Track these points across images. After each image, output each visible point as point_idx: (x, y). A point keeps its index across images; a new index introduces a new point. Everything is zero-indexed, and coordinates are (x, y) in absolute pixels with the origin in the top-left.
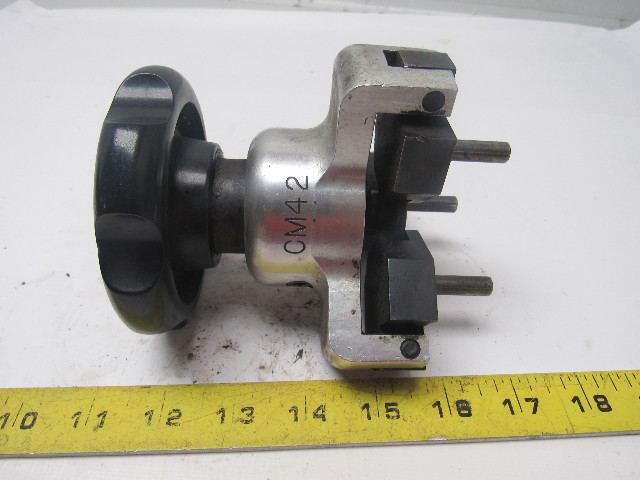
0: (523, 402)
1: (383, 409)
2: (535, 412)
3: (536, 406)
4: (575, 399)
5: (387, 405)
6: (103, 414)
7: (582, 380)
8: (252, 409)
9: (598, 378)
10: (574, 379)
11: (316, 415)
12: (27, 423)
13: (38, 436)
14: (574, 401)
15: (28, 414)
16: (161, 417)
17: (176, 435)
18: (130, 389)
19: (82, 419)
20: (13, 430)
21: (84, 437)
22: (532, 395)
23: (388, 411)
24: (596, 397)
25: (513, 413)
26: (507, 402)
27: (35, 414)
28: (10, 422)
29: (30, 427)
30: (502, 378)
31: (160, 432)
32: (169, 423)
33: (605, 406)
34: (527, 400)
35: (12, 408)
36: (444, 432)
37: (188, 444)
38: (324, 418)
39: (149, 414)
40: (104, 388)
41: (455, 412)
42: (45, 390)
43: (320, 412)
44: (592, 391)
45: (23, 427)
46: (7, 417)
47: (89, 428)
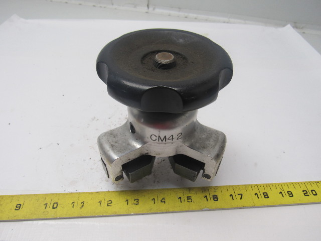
0: (237, 195)
1: (186, 199)
2: (241, 199)
3: (241, 197)
4: (256, 194)
5: (188, 197)
6: (83, 203)
7: (259, 187)
8: (138, 199)
9: (265, 186)
10: (256, 187)
11: (161, 201)
12: (55, 206)
13: (59, 211)
14: (255, 194)
15: (54, 203)
16: (105, 203)
17: (111, 210)
18: (91, 193)
19: (75, 205)
20: (50, 209)
21: (77, 211)
22: (241, 193)
23: (188, 199)
24: (263, 193)
25: (233, 199)
26: (231, 195)
27: (57, 203)
28: (48, 206)
29: (56, 208)
30: (230, 186)
31: (104, 208)
32: (108, 205)
33: (267, 196)
34: (239, 194)
35: (48, 201)
36: (208, 206)
37: (116, 212)
38: (164, 202)
39: (100, 202)
40: (82, 193)
41: (212, 199)
42: (59, 194)
43: (163, 200)
44: (262, 191)
45: (53, 208)
46: (46, 204)
47: (78, 208)
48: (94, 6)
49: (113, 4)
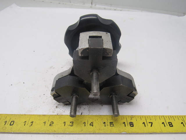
0: (148, 123)
1: (109, 124)
2: (151, 126)
3: (152, 124)
4: (163, 123)
5: (110, 123)
6: (32, 122)
7: (165, 117)
8: (73, 122)
9: (170, 117)
10: (163, 117)
11: (90, 125)
12: (12, 124)
13: (14, 128)
14: (162, 123)
15: (12, 121)
16: (48, 123)
17: (52, 129)
18: (40, 115)
19: (27, 123)
20: (8, 126)
21: (27, 128)
22: (151, 121)
23: (110, 124)
24: (169, 123)
25: (145, 126)
26: (144, 123)
27: (14, 121)
28: (7, 123)
29: (12, 125)
30: (143, 116)
31: (47, 128)
32: (50, 125)
33: (171, 125)
34: (149, 123)
35: (8, 120)
36: (126, 131)
37: (55, 131)
38: (93, 126)
39: (45, 123)
40: (33, 115)
41: (129, 125)
42: (16, 115)
43: (92, 124)
44: (168, 121)
45: (10, 125)
46: (6, 122)
47: (28, 126)
48: (59, 3)
49: (70, 3)
